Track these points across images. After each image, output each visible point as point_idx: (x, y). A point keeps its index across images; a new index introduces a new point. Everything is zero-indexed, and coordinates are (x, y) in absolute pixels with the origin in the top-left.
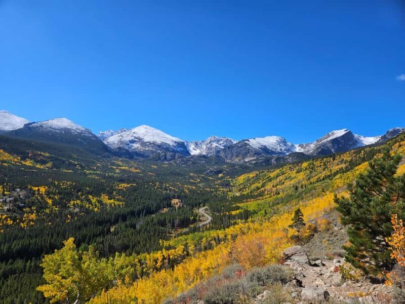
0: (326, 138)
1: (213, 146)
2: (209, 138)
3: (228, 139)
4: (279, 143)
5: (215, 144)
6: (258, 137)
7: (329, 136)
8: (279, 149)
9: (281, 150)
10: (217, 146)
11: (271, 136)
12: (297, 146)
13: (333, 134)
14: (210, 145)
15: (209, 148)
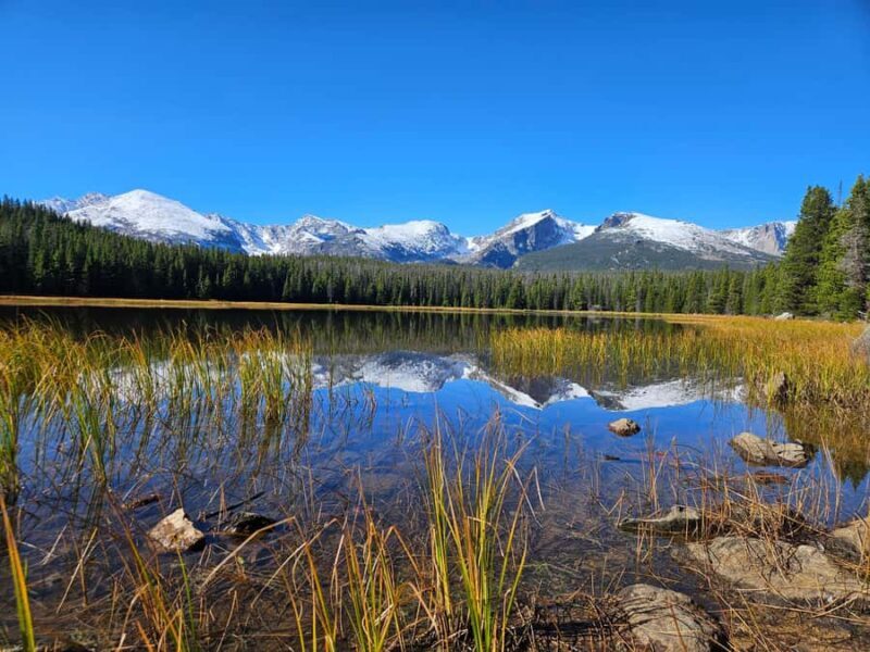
0: (510, 228)
1: (304, 239)
2: (301, 221)
3: (338, 224)
4: (431, 235)
5: (307, 236)
6: (389, 223)
7: (514, 225)
8: (429, 247)
9: (433, 249)
10: (310, 241)
11: (420, 220)
12: (470, 240)
13: (521, 221)
14: (297, 236)
15: (294, 243)
